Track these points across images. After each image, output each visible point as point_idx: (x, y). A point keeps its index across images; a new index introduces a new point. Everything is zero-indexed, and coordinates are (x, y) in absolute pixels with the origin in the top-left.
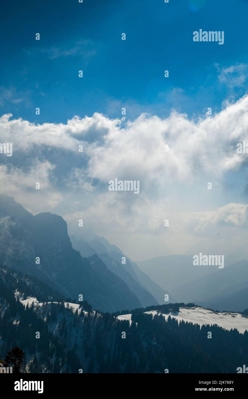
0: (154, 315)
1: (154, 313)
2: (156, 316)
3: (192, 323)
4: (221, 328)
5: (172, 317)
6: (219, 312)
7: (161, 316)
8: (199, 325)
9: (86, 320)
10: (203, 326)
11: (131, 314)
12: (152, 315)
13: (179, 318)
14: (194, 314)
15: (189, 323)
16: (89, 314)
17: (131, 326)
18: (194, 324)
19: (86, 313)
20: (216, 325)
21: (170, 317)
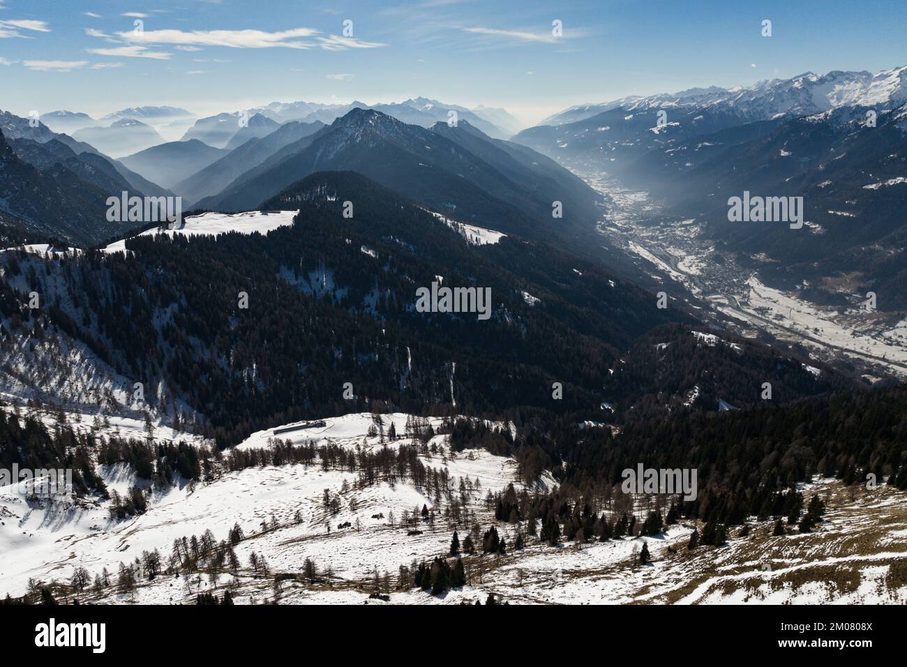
0: (154, 235)
1: (153, 232)
2: (157, 235)
3: (204, 235)
4: (240, 233)
5: (178, 232)
6: (234, 213)
7: (164, 234)
8: (213, 236)
9: (62, 262)
10: (219, 236)
11: (124, 240)
12: (151, 236)
13: (187, 232)
14: (205, 222)
15: (201, 236)
16: (65, 255)
17: (127, 258)
18: (206, 235)
19: (60, 254)
20: (233, 231)
21: (175, 233)
